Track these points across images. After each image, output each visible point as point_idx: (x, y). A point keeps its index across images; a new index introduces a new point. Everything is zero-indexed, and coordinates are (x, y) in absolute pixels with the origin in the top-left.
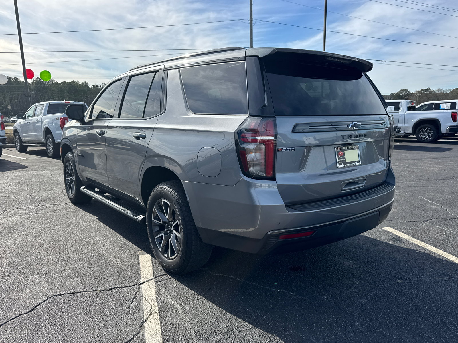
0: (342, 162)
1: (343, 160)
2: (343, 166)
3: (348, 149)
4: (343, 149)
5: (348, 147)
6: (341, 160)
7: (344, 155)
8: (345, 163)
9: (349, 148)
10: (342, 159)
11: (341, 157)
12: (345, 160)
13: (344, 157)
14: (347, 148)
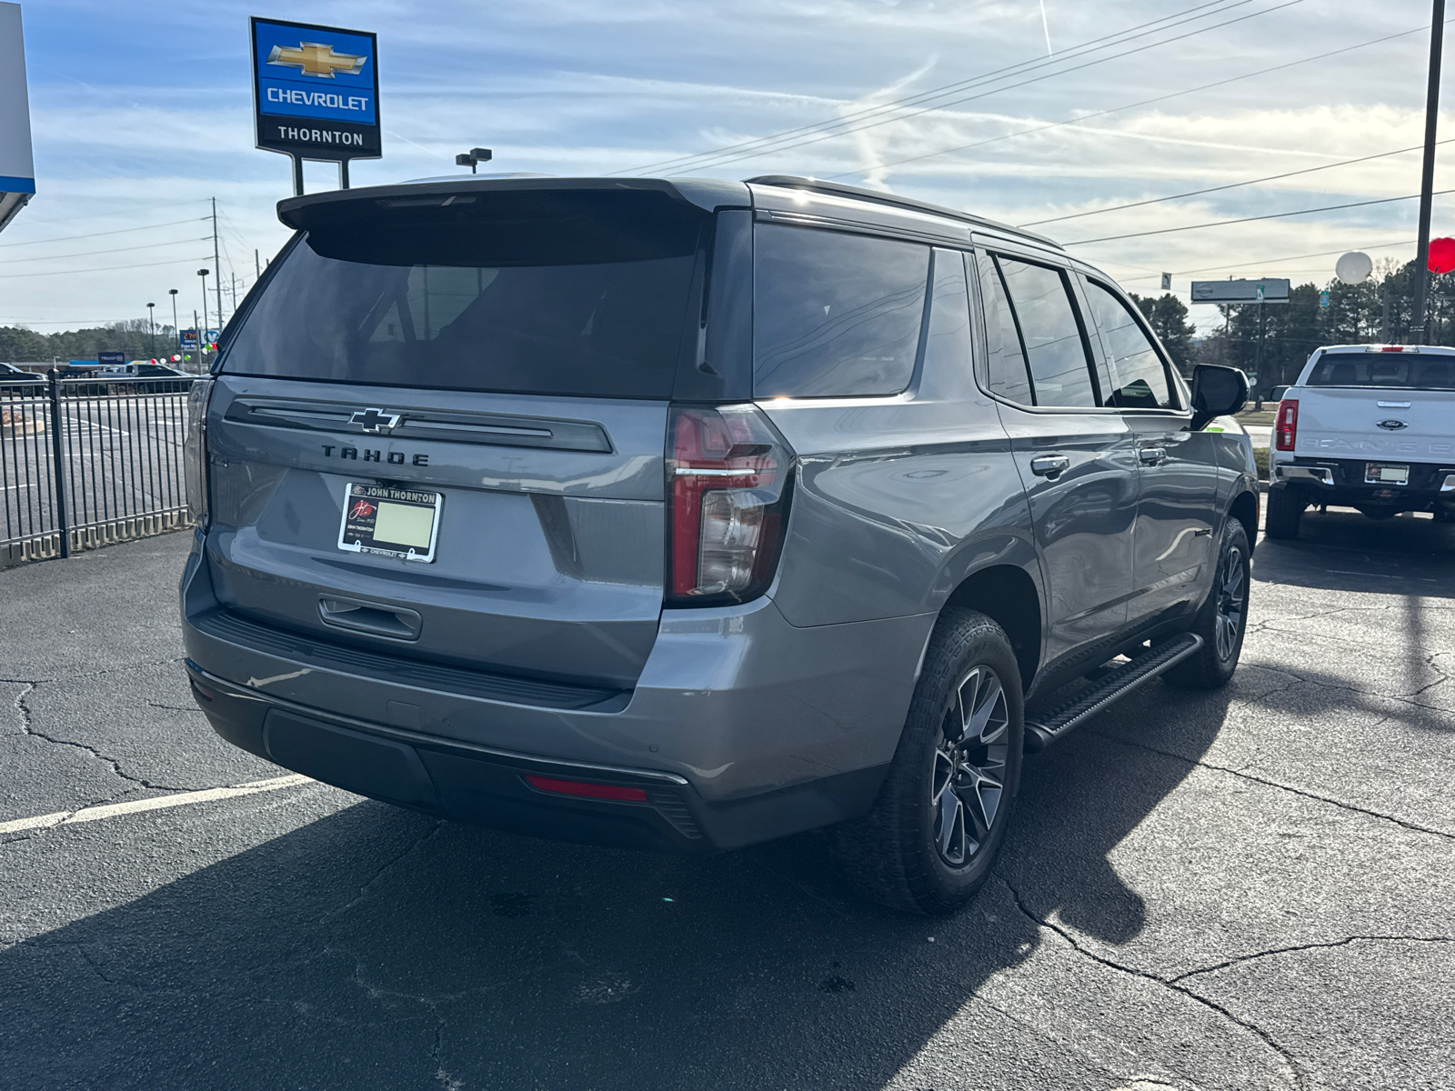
0: (358, 535)
1: (364, 529)
2: (356, 547)
3: (390, 499)
4: (371, 495)
5: (392, 492)
6: (359, 528)
7: (374, 515)
8: (368, 540)
9: (397, 495)
10: (360, 524)
11: (362, 518)
12: (372, 533)
13: (371, 521)
14: (390, 494)
